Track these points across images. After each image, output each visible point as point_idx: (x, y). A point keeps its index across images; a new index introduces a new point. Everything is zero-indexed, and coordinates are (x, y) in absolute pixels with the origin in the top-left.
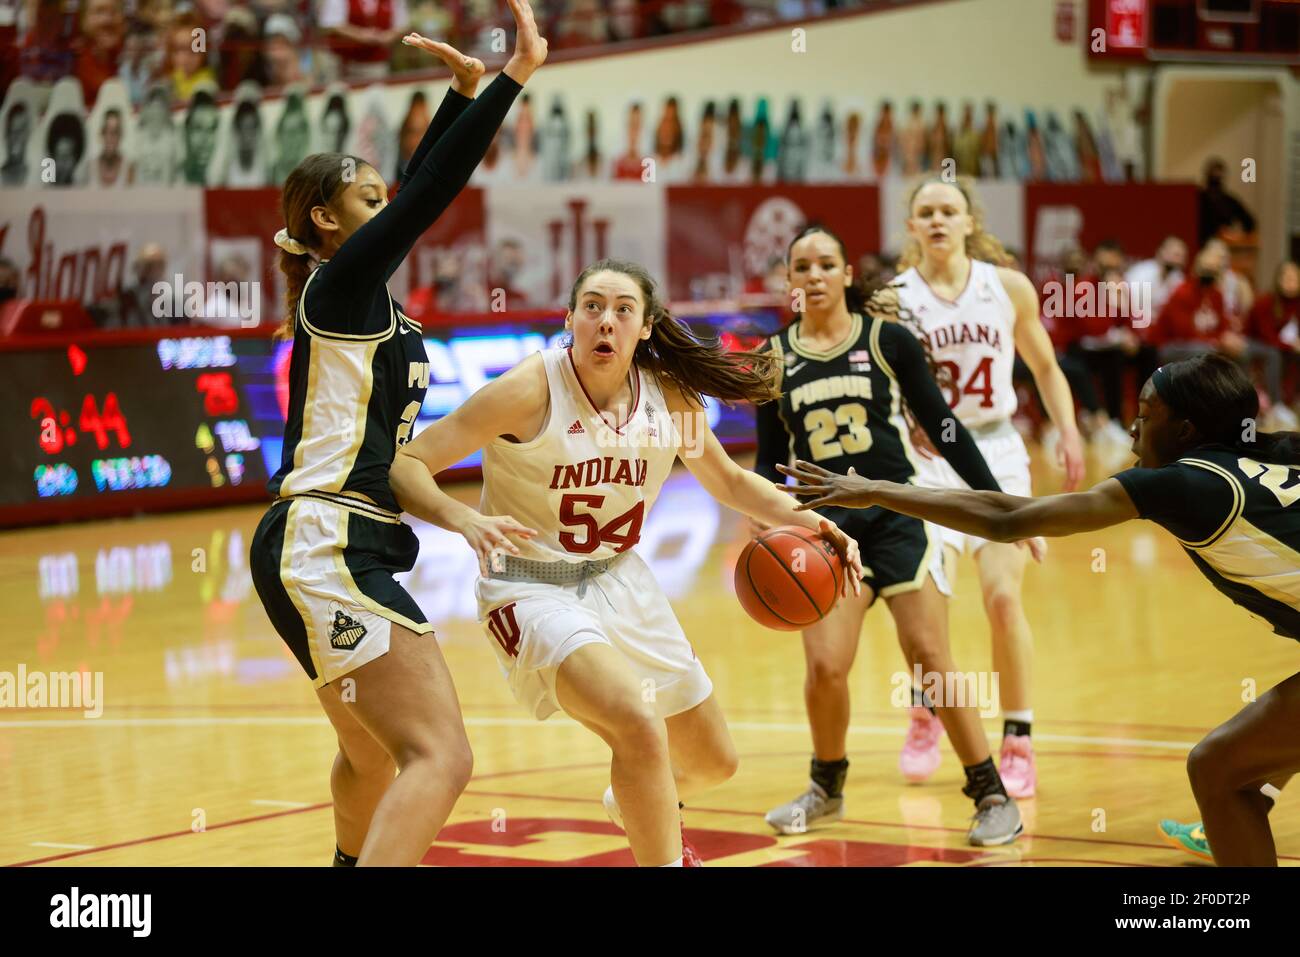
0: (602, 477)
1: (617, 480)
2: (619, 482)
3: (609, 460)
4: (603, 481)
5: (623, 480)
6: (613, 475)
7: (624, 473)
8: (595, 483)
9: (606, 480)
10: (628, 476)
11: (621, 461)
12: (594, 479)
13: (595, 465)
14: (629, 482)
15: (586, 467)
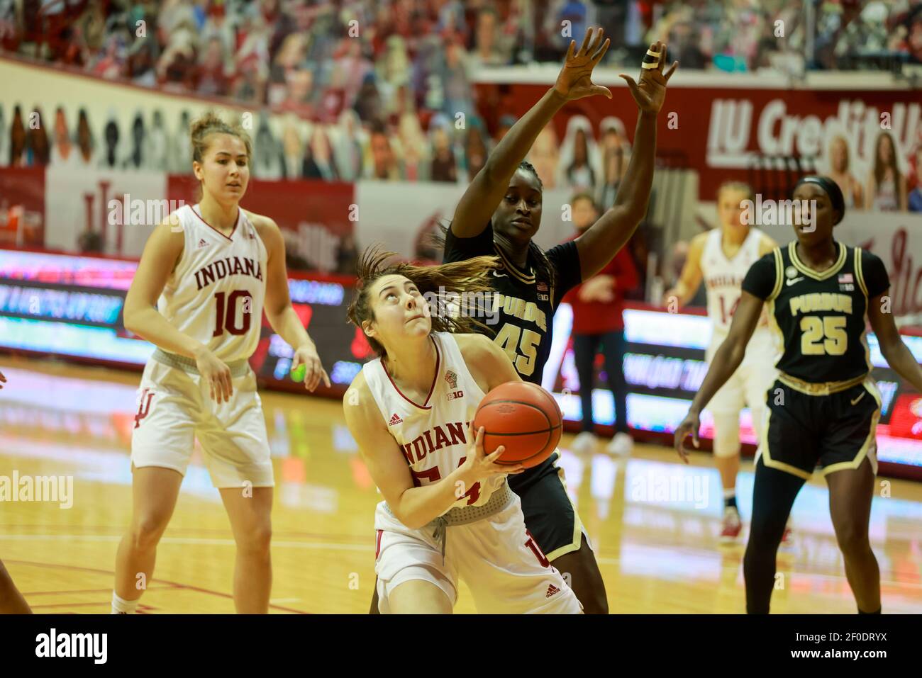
0: (428, 448)
1: (439, 447)
2: (441, 447)
3: (427, 434)
4: (430, 451)
5: (443, 444)
6: (435, 444)
7: (442, 438)
8: (424, 455)
9: (432, 450)
10: (445, 439)
11: (435, 428)
12: (422, 453)
13: (419, 443)
14: (448, 444)
15: (413, 447)
